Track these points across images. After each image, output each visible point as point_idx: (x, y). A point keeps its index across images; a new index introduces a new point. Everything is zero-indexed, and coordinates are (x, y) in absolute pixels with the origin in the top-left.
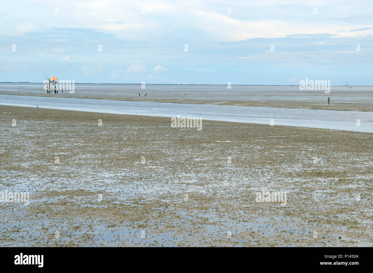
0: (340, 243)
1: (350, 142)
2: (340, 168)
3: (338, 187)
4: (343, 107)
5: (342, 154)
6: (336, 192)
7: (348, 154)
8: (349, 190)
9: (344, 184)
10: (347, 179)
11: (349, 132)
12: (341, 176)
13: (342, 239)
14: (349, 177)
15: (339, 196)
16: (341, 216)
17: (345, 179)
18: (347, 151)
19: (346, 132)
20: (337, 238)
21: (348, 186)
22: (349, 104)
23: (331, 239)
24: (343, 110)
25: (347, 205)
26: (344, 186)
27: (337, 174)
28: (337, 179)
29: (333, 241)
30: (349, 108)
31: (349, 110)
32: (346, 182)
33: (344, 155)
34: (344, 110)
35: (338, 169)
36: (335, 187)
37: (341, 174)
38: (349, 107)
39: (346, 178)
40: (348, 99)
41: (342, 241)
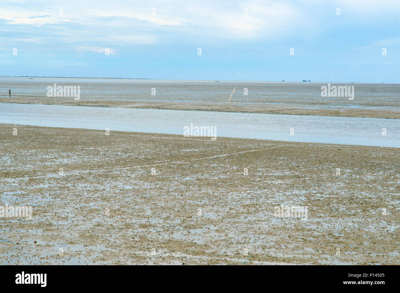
0: (36, 248)
1: (37, 138)
2: (29, 167)
3: (28, 188)
4: (26, 100)
5: (30, 152)
6: (27, 193)
7: (36, 151)
8: (40, 190)
9: (35, 183)
10: (38, 178)
11: (35, 127)
12: (31, 176)
13: (37, 243)
14: (39, 176)
15: (30, 197)
16: (35, 219)
17: (36, 179)
18: (34, 147)
19: (32, 127)
20: (33, 243)
21: (40, 186)
22: (32, 96)
23: (26, 244)
24: (25, 103)
25: (40, 206)
26: (35, 186)
27: (27, 173)
28: (27, 179)
29: (28, 246)
30: (32, 101)
31: (32, 103)
32: (38, 181)
33: (32, 152)
34: (27, 104)
35: (27, 168)
36: (26, 187)
37: (31, 174)
38: (32, 99)
39: (36, 177)
40: (30, 91)
41: (38, 245)
